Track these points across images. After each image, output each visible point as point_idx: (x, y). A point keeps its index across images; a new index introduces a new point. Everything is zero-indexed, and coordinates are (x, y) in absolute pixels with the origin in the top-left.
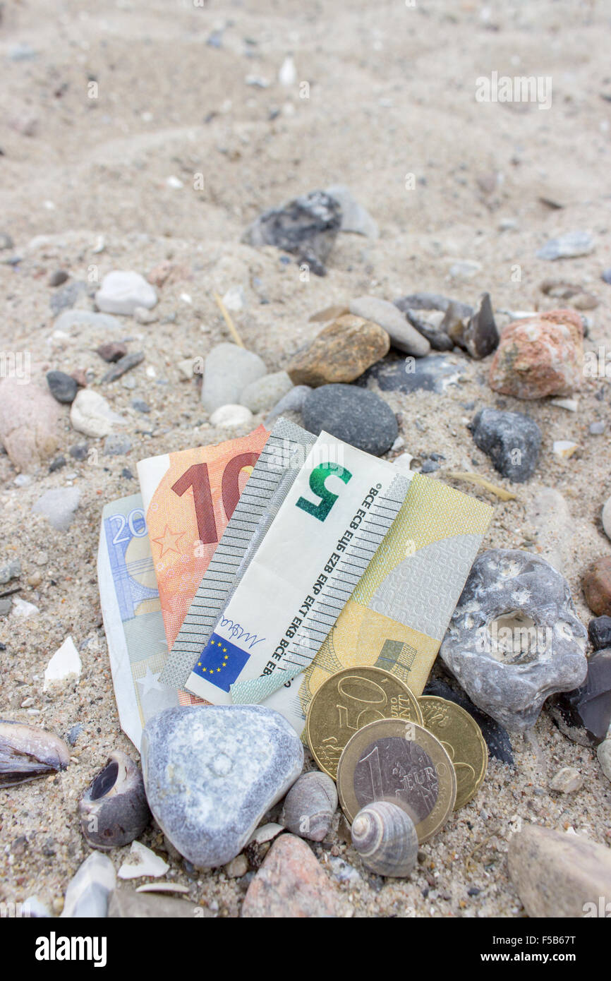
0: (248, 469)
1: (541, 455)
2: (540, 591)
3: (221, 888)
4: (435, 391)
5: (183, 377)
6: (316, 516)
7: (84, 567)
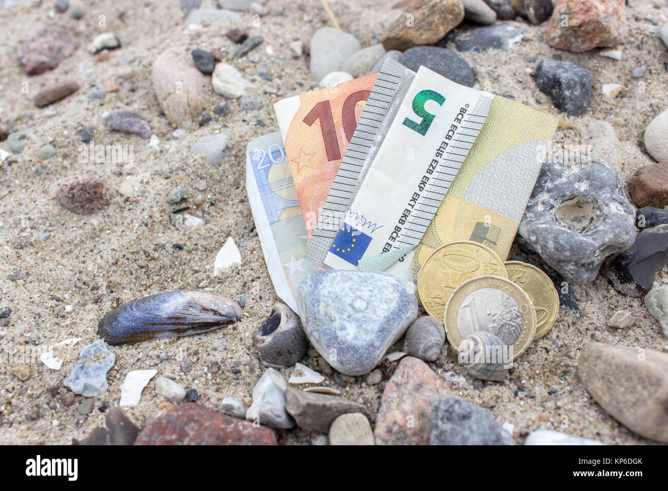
0: (362, 103)
1: (592, 96)
2: (597, 180)
3: (364, 391)
4: (503, 49)
5: (294, 55)
6: (419, 132)
7: (234, 191)
